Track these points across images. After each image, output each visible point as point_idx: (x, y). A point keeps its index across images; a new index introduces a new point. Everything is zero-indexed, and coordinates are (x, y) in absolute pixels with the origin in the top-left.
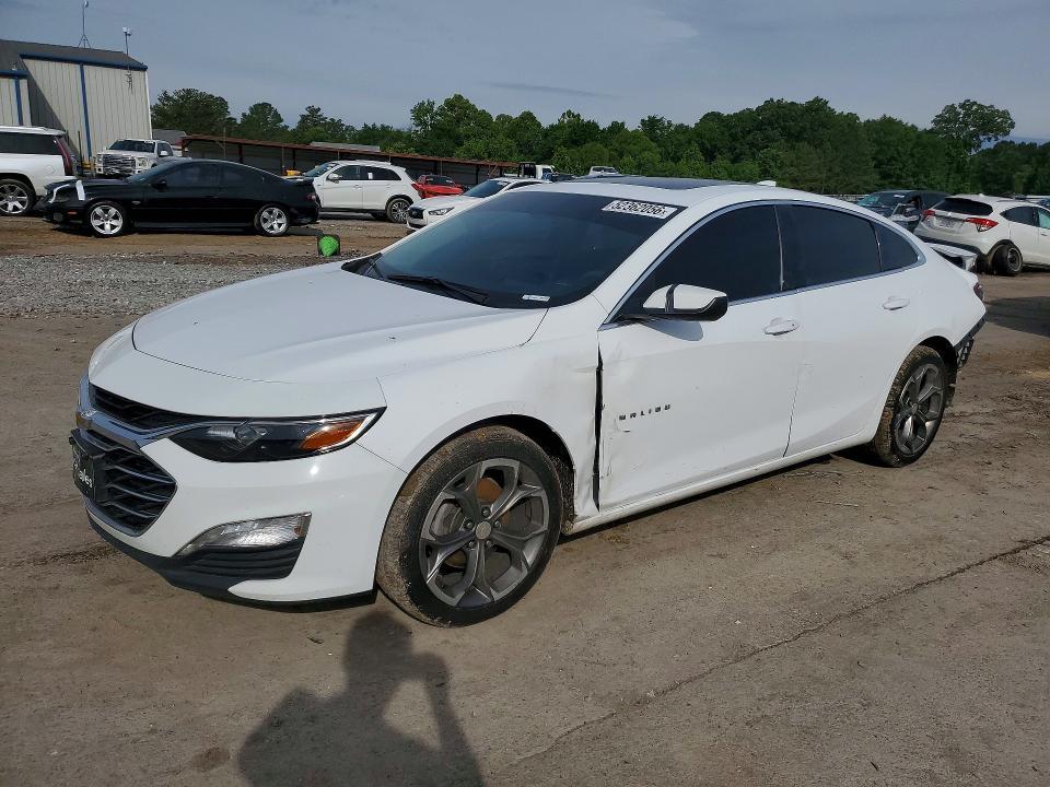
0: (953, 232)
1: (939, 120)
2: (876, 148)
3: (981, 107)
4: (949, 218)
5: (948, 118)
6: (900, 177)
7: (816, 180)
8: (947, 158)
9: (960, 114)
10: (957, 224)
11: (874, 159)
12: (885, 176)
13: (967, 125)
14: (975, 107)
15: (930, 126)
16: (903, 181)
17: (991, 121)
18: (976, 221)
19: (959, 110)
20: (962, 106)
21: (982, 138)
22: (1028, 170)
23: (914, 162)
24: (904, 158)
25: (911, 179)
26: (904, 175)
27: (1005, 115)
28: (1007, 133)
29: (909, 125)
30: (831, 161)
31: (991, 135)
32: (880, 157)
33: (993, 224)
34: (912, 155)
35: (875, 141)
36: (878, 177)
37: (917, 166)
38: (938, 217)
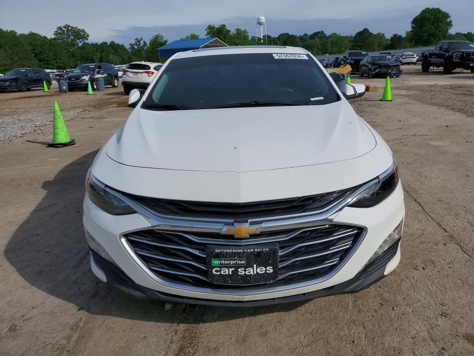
0: (139, 78)
1: (56, 33)
2: (32, 48)
3: (72, 27)
4: (135, 72)
5: (60, 32)
6: (48, 61)
7: (6, 65)
8: (66, 51)
9: (64, 31)
10: (140, 74)
11: (33, 53)
12: (41, 61)
13: (69, 36)
14: (70, 28)
15: (53, 37)
16: (50, 63)
17: (79, 34)
18: (147, 72)
19: (64, 29)
20: (65, 27)
21: (78, 41)
22: (98, 55)
23: (52, 53)
24: (47, 52)
25: (53, 61)
26: (50, 60)
27: (83, 31)
28: (87, 39)
29: (43, 36)
30: (11, 55)
31: (81, 40)
32: (35, 51)
33: (153, 73)
34: (50, 50)
35: (30, 44)
36: (38, 61)
37: (54, 55)
38: (131, 72)
